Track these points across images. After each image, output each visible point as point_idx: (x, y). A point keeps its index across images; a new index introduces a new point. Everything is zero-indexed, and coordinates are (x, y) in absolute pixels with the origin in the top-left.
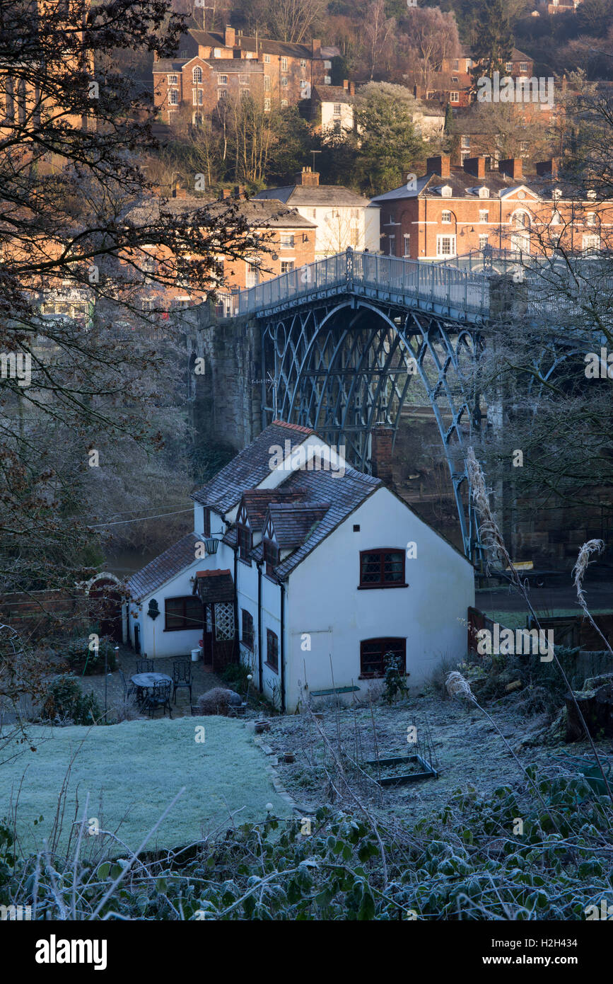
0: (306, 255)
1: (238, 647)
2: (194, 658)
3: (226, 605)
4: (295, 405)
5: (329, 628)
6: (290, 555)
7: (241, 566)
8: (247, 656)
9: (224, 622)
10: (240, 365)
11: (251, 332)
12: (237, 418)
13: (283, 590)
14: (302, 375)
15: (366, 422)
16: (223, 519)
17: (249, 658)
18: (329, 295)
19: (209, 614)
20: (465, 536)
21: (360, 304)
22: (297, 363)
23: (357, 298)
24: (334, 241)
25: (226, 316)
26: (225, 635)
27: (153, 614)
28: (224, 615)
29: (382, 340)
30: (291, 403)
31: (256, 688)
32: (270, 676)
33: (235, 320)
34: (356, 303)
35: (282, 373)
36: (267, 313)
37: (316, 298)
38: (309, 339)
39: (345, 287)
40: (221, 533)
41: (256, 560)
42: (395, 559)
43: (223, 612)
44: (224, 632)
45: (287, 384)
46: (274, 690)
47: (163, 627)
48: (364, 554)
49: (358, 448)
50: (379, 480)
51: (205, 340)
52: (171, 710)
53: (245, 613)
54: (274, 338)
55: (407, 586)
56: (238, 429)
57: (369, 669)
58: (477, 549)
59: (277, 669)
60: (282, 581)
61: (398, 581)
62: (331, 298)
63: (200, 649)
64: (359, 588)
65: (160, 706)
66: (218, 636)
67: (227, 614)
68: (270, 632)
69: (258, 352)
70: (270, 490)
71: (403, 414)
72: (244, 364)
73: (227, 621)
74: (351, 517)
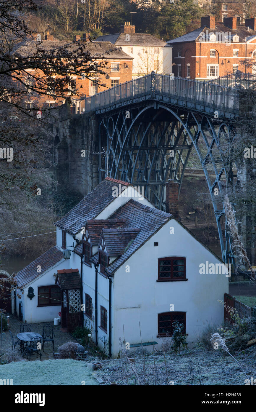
0: (126, 76)
1: (82, 317)
2: (56, 323)
3: (76, 291)
4: (119, 168)
5: (139, 305)
6: (115, 261)
7: (85, 267)
8: (88, 323)
9: (74, 301)
10: (86, 143)
11: (92, 123)
12: (83, 176)
13: (111, 282)
14: (124, 150)
15: (163, 179)
16: (74, 238)
17: (89, 324)
18: (141, 100)
19: (65, 296)
20: (223, 249)
21: (159, 106)
22: (120, 142)
23: (158, 103)
24: (144, 67)
25: (77, 113)
26: (74, 309)
27: (31, 296)
28: (74, 297)
29: (173, 128)
30: (117, 167)
31: (93, 342)
32: (102, 335)
33: (82, 116)
34: (157, 106)
35: (111, 148)
36: (102, 111)
37: (133, 102)
38: (128, 128)
39: (150, 96)
40: (73, 247)
41: (94, 263)
42: (180, 264)
43: (74, 295)
44: (74, 307)
46: (105, 343)
47: (37, 304)
48: (160, 260)
49: (158, 194)
50: (170, 215)
51: (64, 128)
52: (41, 355)
53: (87, 296)
54: (106, 127)
55: (187, 280)
56: (84, 182)
57: (163, 331)
58: (230, 258)
59: (107, 331)
60: (110, 276)
61: (182, 277)
62: (142, 102)
63: (59, 318)
64: (157, 281)
65: (34, 353)
66: (70, 310)
67: (76, 297)
68: (102, 308)
69: (97, 136)
70: (103, 220)
71: (185, 174)
72: (87, 143)
73: (77, 301)
74: (153, 237)
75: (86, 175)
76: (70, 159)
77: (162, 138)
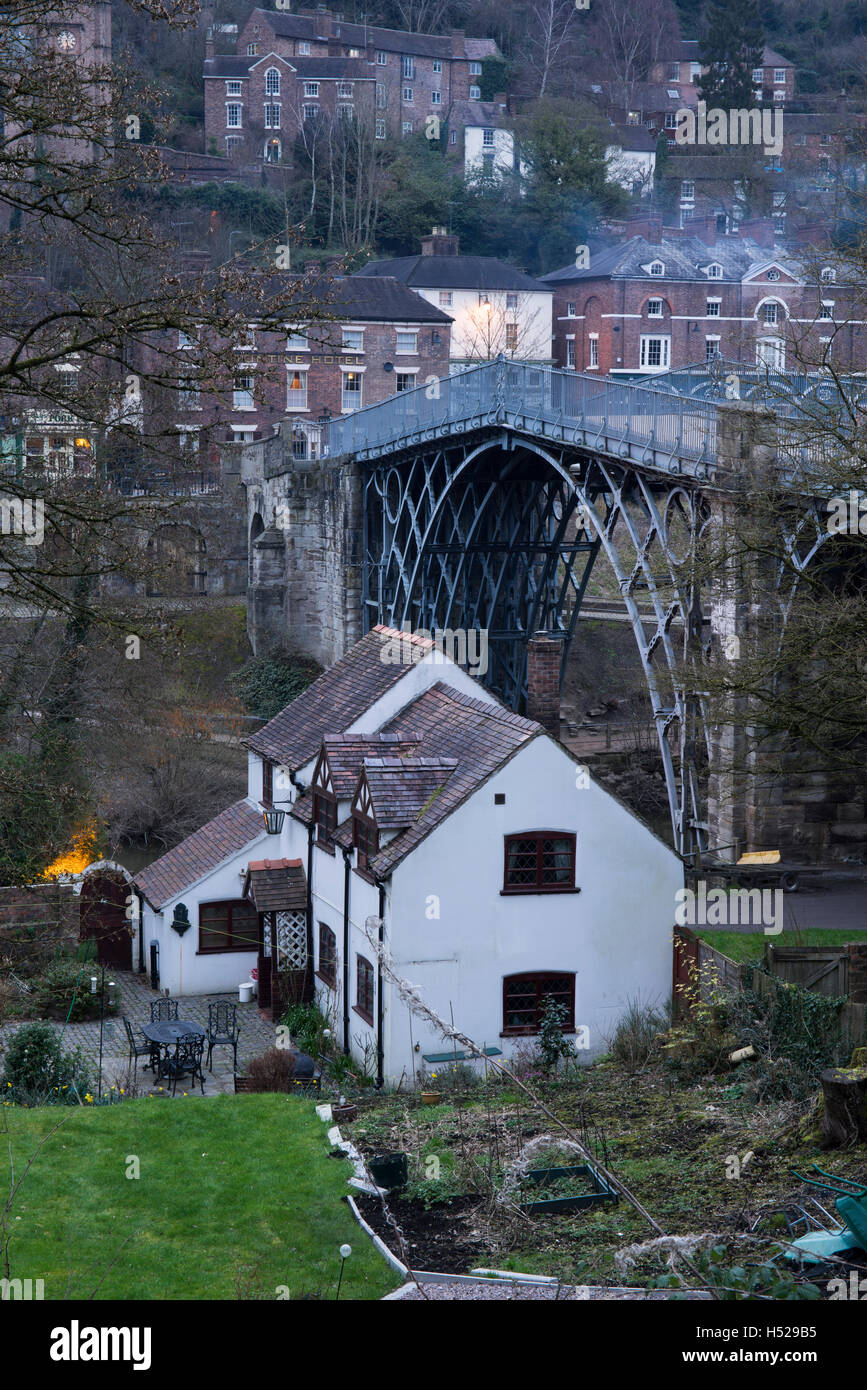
0: (435, 364)
1: (311, 981)
2: (243, 997)
3: (295, 915)
4: (413, 597)
5: (455, 954)
6: (395, 840)
7: (319, 855)
8: (325, 996)
9: (291, 941)
10: (330, 534)
11: (347, 485)
12: (323, 616)
13: (383, 895)
14: (427, 550)
15: (524, 626)
16: (292, 778)
17: (328, 1000)
18: (469, 428)
19: (267, 929)
20: (675, 808)
21: (516, 443)
22: (418, 533)
23: (512, 434)
24: (480, 342)
25: (309, 458)
26: (291, 962)
27: (180, 926)
28: (290, 931)
29: (551, 498)
30: (408, 594)
31: (338, 1048)
32: (361, 1032)
33: (322, 465)
34: (510, 443)
35: (394, 548)
36: (373, 454)
37: (449, 432)
38: (437, 497)
39: (494, 417)
40: (289, 802)
41: (341, 846)
42: (560, 849)
43: (290, 925)
44: (291, 957)
45: (401, 566)
46: (367, 1051)
47: (195, 947)
48: (511, 841)
49: (511, 666)
50: (537, 724)
51: (275, 494)
52: (203, 1080)
53: (324, 928)
54: (383, 493)
55: (578, 891)
56: (325, 633)
57: (516, 1019)
58: (694, 830)
59: (372, 1018)
60: (381, 881)
61: (564, 884)
62: (472, 433)
63: (252, 983)
64: (502, 894)
65: (186, 1074)
66: (281, 964)
67: (296, 930)
68: (362, 960)
69: (358, 515)
70: (366, 736)
71: (582, 614)
72: (335, 532)
73: (296, 940)
74: (492, 781)
75: (331, 614)
76: (289, 573)
77: (526, 523)
